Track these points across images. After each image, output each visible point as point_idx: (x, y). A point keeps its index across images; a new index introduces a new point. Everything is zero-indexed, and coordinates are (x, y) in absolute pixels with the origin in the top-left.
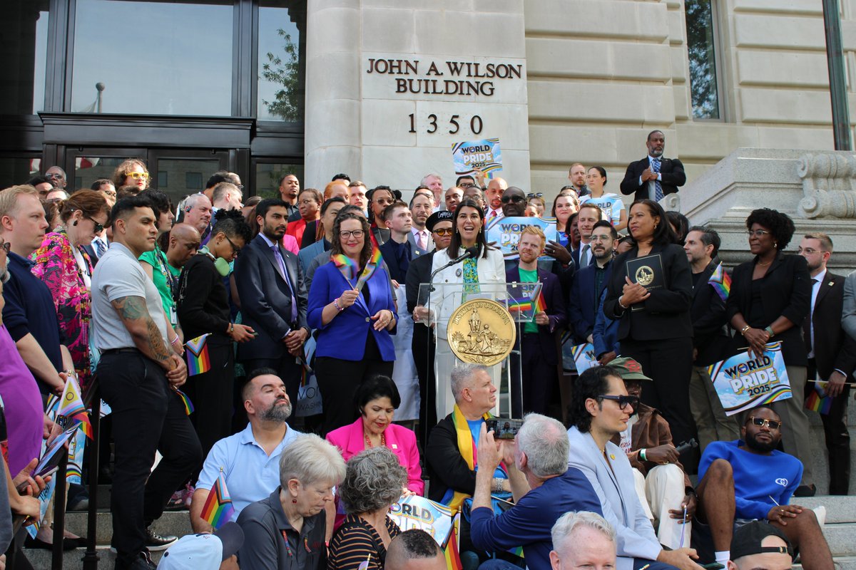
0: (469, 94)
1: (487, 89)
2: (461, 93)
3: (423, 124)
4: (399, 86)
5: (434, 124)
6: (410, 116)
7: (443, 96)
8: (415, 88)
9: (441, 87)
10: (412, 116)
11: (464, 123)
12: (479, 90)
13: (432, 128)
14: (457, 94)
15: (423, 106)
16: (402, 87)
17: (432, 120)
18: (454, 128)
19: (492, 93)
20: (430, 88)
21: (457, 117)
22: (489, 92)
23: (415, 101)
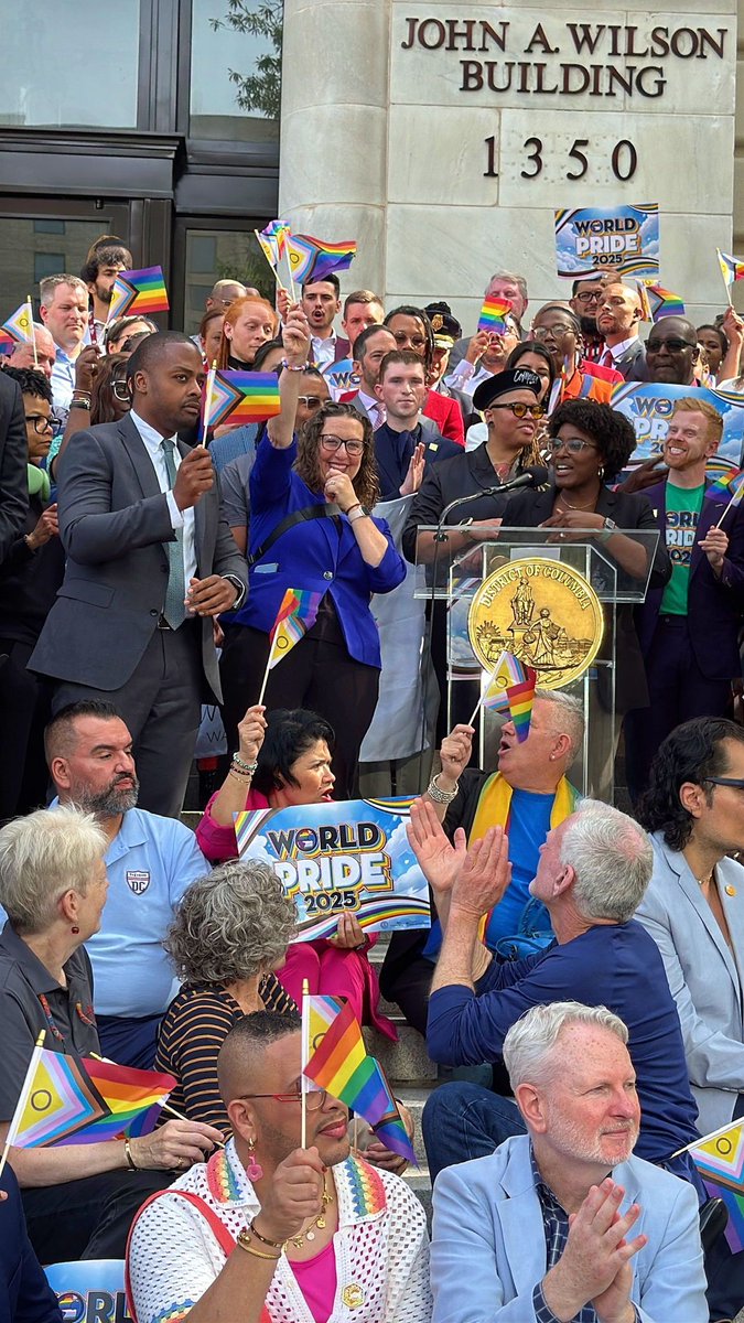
0: (611, 94)
1: (649, 84)
2: (596, 93)
3: (513, 160)
4: (467, 76)
5: (536, 158)
6: (487, 140)
7: (556, 98)
8: (500, 82)
9: (553, 79)
10: (491, 141)
11: (599, 157)
12: (632, 84)
13: (531, 168)
14: (586, 95)
15: (514, 121)
16: (474, 78)
17: (532, 150)
18: (577, 168)
19: (660, 92)
20: (530, 81)
21: (584, 143)
22: (653, 90)
23: (499, 109)
